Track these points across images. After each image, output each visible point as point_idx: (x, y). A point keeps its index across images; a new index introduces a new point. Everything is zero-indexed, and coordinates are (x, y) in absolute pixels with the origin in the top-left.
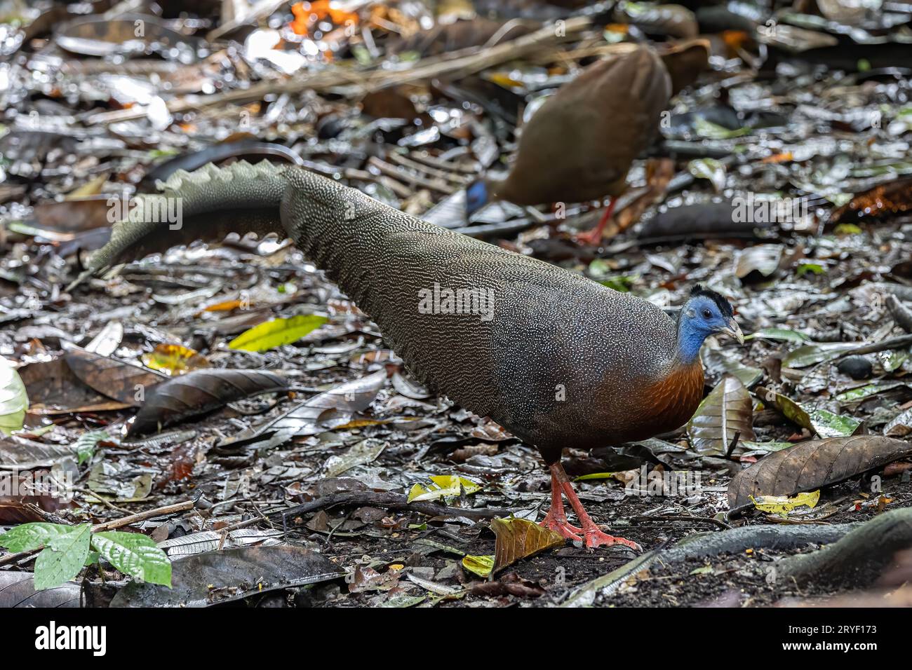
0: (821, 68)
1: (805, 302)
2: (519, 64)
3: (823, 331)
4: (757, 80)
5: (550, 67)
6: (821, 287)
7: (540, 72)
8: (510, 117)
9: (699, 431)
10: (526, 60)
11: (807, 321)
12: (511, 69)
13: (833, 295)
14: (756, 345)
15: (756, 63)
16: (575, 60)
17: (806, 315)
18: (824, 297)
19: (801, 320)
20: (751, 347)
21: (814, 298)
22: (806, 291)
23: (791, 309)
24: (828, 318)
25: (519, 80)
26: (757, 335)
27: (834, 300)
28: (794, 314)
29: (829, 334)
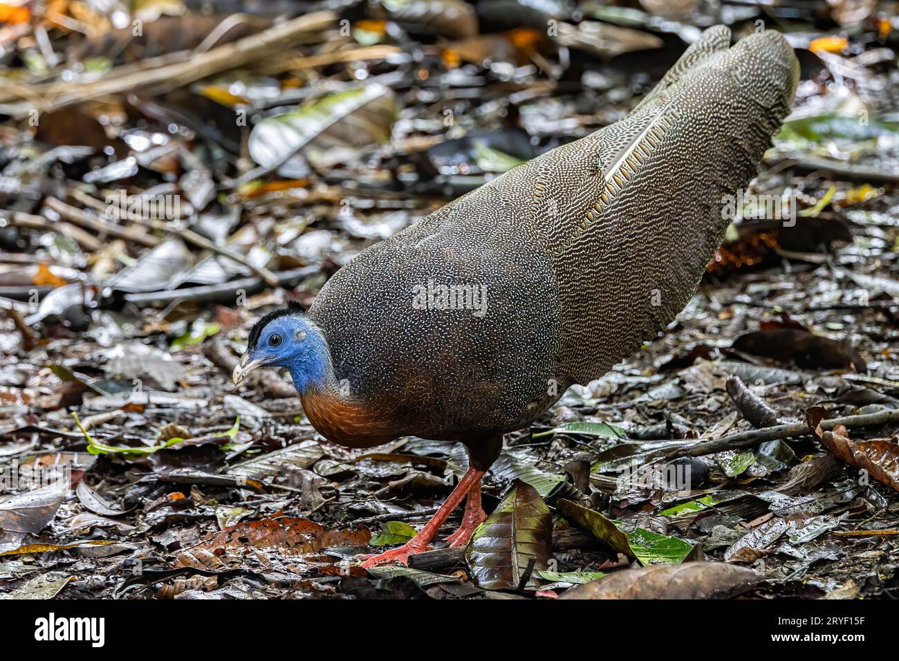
0: (641, 78)
1: (621, 386)
2: (242, 74)
3: (644, 425)
4: (556, 94)
5: (283, 78)
6: (642, 367)
7: (271, 86)
8: (230, 144)
9: (482, 556)
10: (251, 69)
11: (623, 411)
12: (232, 80)
13: (657, 378)
14: (555, 444)
15: (556, 71)
16: (316, 68)
17: (622, 404)
18: (645, 380)
19: (615, 411)
20: (549, 445)
21: (633, 381)
22: (622, 372)
23: (602, 397)
24: (650, 407)
25: (242, 95)
26: (557, 430)
27: (659, 383)
28: (605, 402)
29: (653, 429)
